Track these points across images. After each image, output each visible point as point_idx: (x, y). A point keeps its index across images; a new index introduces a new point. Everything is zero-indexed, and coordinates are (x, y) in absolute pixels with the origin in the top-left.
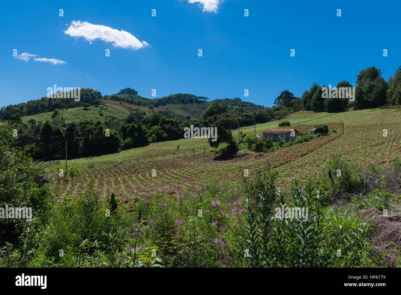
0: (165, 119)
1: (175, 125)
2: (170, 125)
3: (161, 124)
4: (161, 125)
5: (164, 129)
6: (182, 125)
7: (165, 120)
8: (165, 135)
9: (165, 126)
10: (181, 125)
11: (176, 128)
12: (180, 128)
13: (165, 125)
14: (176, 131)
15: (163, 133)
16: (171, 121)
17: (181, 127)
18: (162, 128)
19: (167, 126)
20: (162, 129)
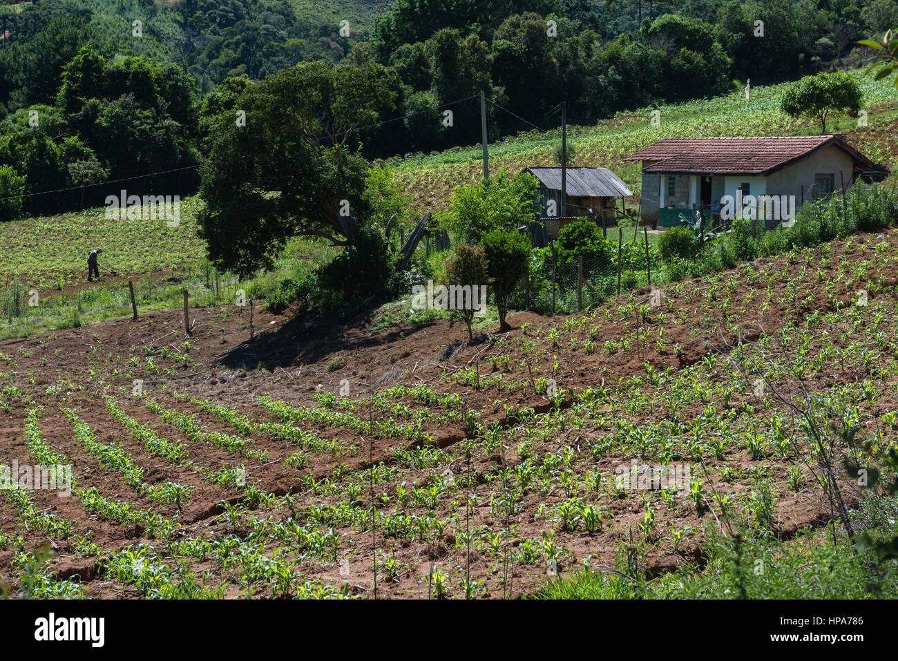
0: (96, 60)
1: (161, 100)
2: (129, 98)
3: (70, 93)
4: (72, 104)
5: (85, 127)
6: (212, 102)
7: (99, 70)
8: (87, 168)
9: (94, 107)
10: (206, 101)
11: (167, 122)
12: (203, 121)
13: (92, 101)
14: (168, 142)
15: (74, 153)
16: (136, 74)
17: (208, 113)
18: (72, 121)
19: (109, 109)
20: (72, 128)
